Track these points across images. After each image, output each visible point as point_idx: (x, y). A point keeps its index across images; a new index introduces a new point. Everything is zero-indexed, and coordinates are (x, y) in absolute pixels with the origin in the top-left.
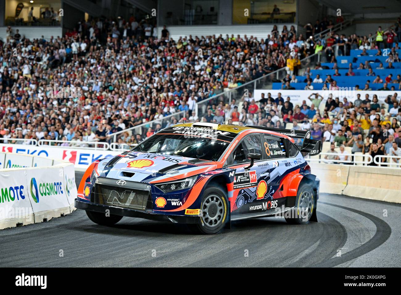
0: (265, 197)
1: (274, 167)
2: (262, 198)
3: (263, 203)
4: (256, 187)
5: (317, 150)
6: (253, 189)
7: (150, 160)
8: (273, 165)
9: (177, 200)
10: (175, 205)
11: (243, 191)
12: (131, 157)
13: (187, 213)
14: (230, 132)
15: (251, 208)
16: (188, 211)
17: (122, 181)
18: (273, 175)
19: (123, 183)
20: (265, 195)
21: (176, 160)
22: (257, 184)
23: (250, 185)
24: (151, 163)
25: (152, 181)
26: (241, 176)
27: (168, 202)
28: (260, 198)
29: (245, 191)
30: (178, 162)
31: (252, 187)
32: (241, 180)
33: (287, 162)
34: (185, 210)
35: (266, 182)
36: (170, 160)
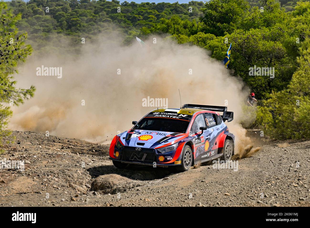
0: (208, 150)
1: (212, 132)
2: (207, 150)
3: (208, 153)
4: (204, 145)
5: (231, 118)
6: (203, 146)
7: (150, 135)
8: (211, 131)
9: (170, 157)
10: (169, 159)
11: (198, 148)
12: (137, 133)
13: (176, 163)
14: (188, 115)
15: (202, 157)
16: (176, 162)
17: (138, 148)
18: (211, 137)
19: (139, 149)
20: (209, 149)
21: (164, 134)
22: (204, 143)
23: (201, 144)
24: (151, 137)
25: (156, 147)
26: (197, 140)
27: (165, 158)
28: (206, 151)
29: (199, 148)
30: (165, 135)
31: (202, 145)
32: (197, 142)
33: (217, 128)
34: (174, 162)
35: (209, 141)
36: (161, 134)
